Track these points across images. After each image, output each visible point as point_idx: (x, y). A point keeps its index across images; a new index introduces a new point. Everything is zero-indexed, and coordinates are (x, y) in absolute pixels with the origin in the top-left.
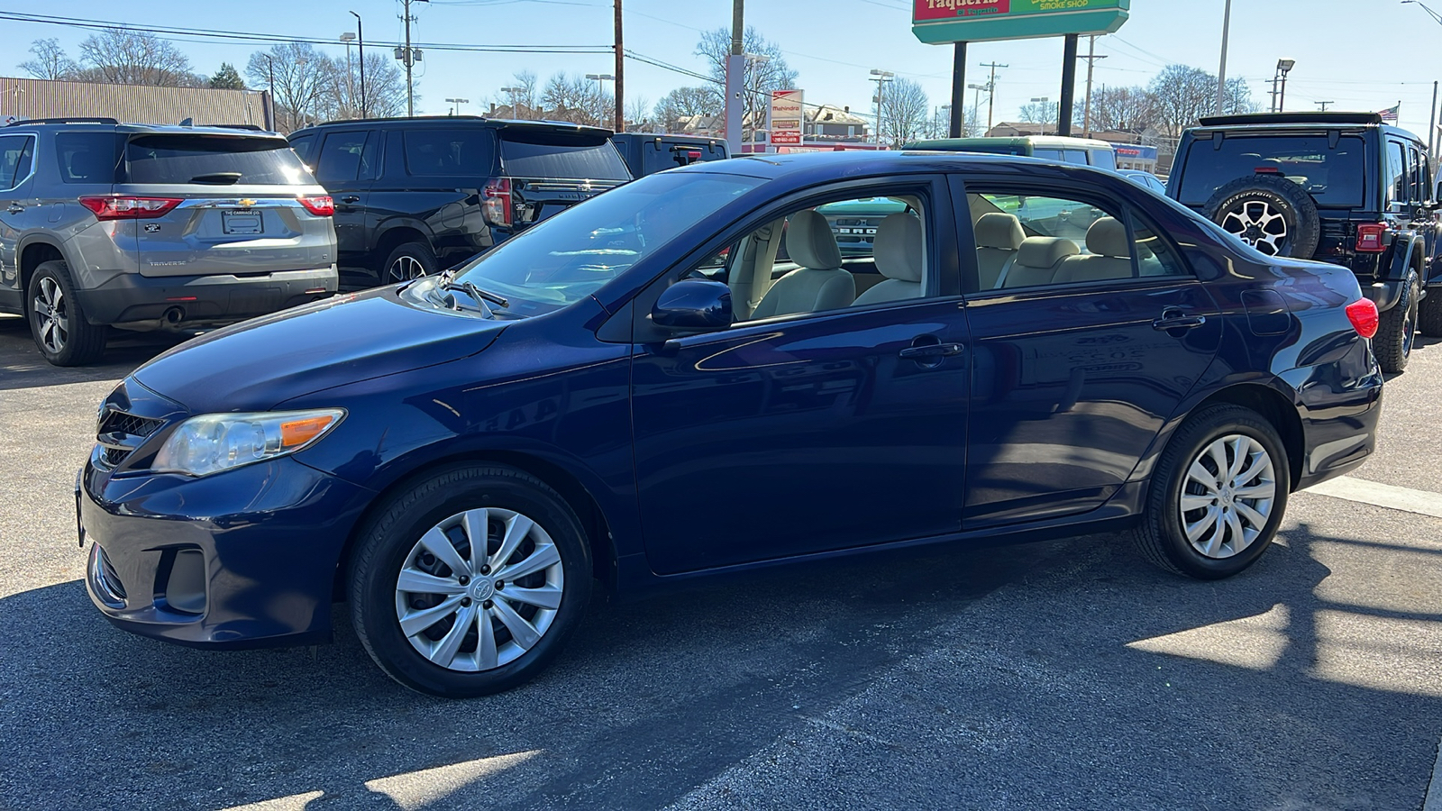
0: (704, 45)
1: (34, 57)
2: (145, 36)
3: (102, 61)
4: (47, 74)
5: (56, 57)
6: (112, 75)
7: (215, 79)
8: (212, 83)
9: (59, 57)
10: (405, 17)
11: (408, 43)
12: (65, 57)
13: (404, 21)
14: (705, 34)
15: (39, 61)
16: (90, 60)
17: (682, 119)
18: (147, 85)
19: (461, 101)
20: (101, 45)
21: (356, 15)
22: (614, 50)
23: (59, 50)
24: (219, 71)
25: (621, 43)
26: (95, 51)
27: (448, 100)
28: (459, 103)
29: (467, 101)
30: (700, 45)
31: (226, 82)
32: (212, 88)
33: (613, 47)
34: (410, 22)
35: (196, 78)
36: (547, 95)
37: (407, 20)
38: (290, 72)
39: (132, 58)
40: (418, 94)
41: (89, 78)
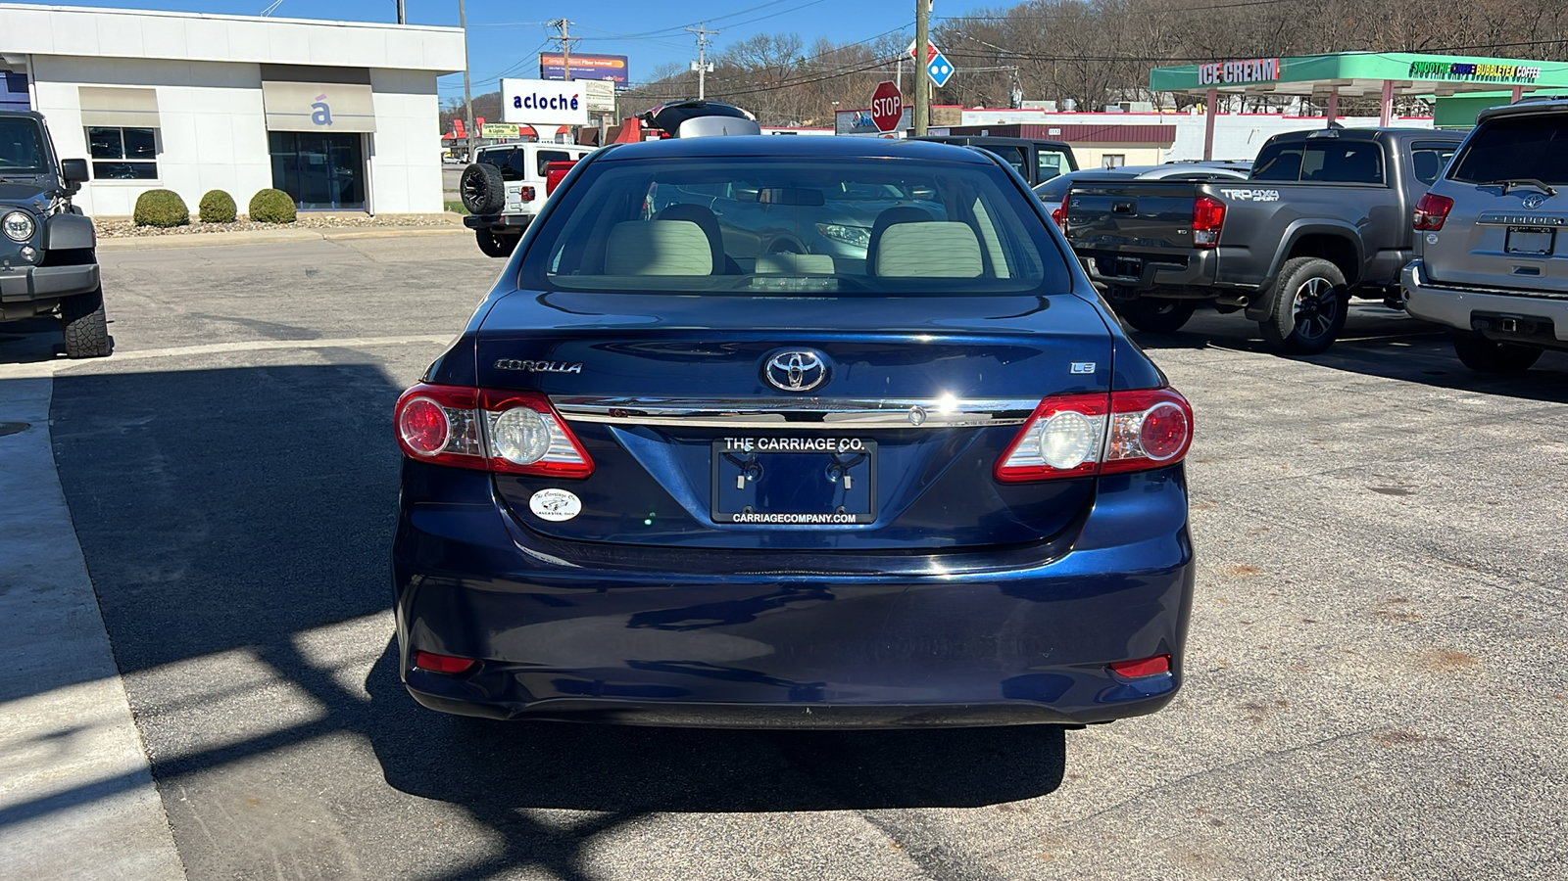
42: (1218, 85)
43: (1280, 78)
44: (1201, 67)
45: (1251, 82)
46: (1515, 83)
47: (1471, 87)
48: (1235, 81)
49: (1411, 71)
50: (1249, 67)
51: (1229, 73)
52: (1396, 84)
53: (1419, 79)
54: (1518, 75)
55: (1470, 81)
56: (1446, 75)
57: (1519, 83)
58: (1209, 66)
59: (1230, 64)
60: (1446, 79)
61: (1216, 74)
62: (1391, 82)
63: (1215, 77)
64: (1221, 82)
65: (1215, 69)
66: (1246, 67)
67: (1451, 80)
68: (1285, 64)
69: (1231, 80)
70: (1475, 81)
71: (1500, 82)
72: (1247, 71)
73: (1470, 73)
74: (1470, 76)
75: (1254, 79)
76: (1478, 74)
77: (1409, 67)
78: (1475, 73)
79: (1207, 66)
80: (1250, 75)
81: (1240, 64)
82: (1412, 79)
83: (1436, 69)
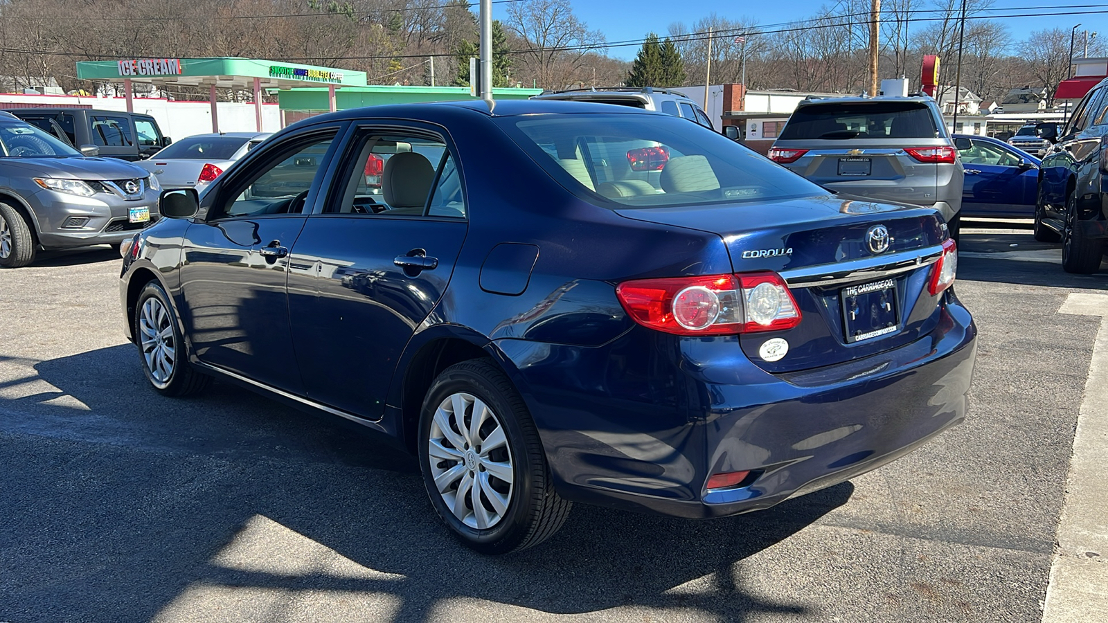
42: (134, 76)
43: (182, 73)
44: (119, 62)
45: (161, 75)
46: (331, 83)
47: (304, 84)
48: (149, 74)
49: (270, 72)
50: (157, 64)
51: (142, 68)
52: (261, 81)
53: (276, 77)
54: (332, 78)
55: (305, 80)
56: (291, 76)
57: (333, 83)
58: (126, 62)
59: (142, 61)
60: (292, 79)
61: (132, 68)
62: (258, 79)
63: (132, 71)
64: (137, 74)
65: (131, 65)
66: (155, 64)
67: (295, 79)
68: (185, 63)
69: (144, 73)
70: (308, 81)
71: (322, 82)
72: (156, 67)
73: (305, 75)
74: (305, 77)
75: (163, 73)
76: (309, 76)
77: (268, 70)
78: (308, 75)
79: (124, 62)
80: (159, 70)
81: (150, 61)
82: (272, 77)
83: (285, 71)
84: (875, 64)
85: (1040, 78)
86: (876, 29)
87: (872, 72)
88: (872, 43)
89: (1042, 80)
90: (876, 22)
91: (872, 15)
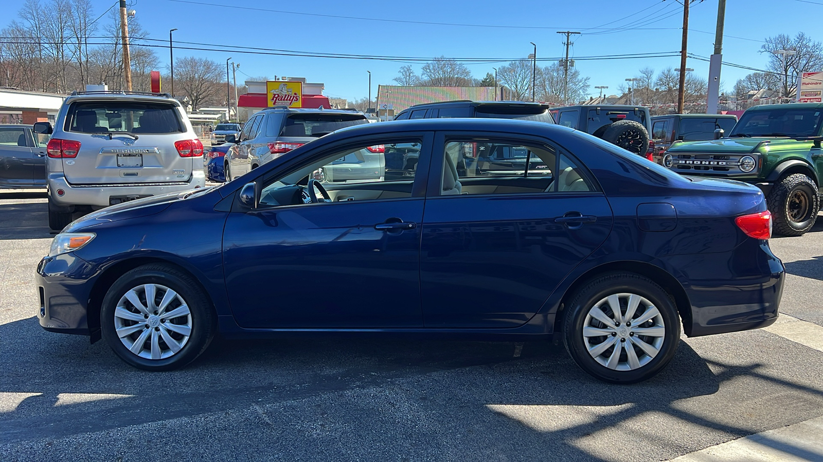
0: (767, 46)
1: (400, 75)
2: (451, 62)
3: (431, 75)
4: (405, 83)
5: (410, 74)
6: (435, 83)
7: (483, 82)
8: (481, 84)
9: (411, 75)
10: (566, 43)
11: (567, 58)
12: (414, 74)
13: (566, 45)
14: (768, 39)
15: (402, 77)
16: (426, 75)
17: (752, 92)
18: (450, 86)
19: (604, 87)
20: (431, 67)
21: (534, 45)
22: (681, 54)
23: (411, 71)
24: (485, 77)
25: (686, 49)
26: (428, 71)
27: (596, 87)
28: (603, 89)
29: (607, 87)
30: (764, 47)
31: (488, 83)
32: (481, 86)
33: (681, 52)
34: (569, 46)
35: (478, 81)
36: (658, 81)
37: (567, 45)
38: (518, 76)
39: (444, 73)
40: (588, 84)
41: (424, 85)
84: (129, 76)
85: (186, 89)
86: (127, 49)
87: (128, 81)
88: (126, 60)
89: (187, 91)
90: (126, 44)
91: (123, 39)
